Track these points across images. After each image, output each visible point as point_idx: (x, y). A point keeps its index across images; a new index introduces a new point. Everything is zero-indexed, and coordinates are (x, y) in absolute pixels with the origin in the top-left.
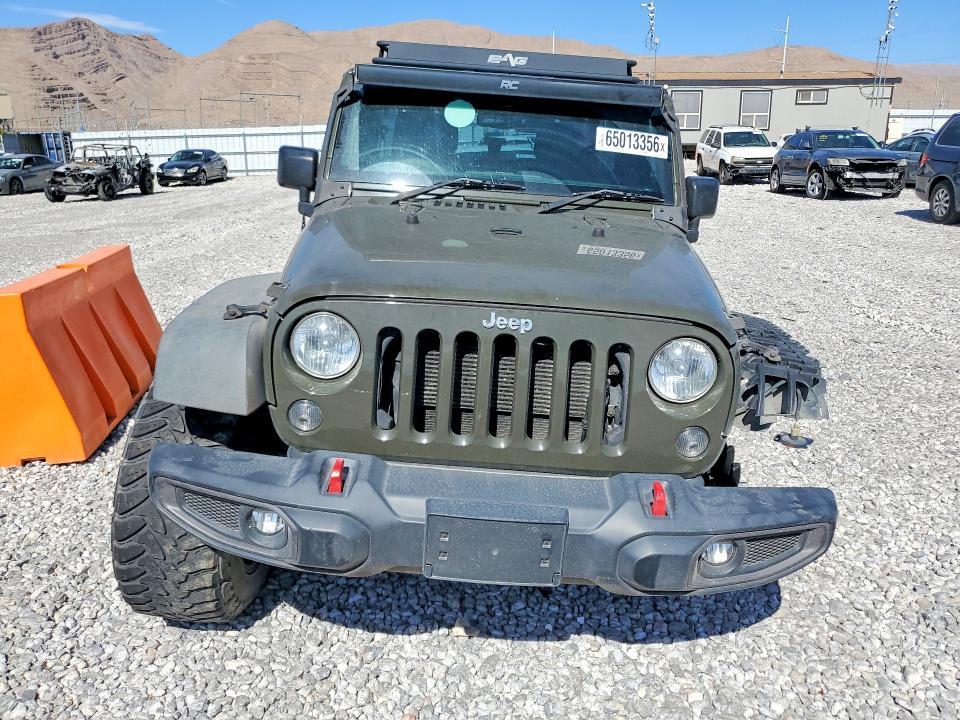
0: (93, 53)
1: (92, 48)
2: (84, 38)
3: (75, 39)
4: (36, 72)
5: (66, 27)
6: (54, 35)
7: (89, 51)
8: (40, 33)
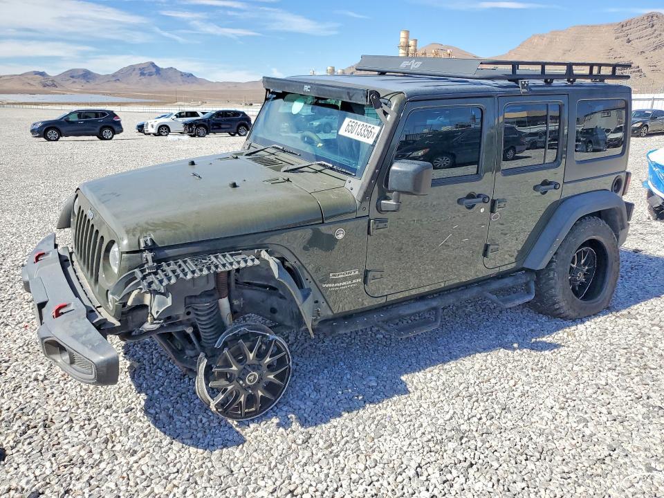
0: (656, 37)
1: (657, 33)
2: (653, 26)
3: (646, 28)
4: (612, 53)
5: (643, 19)
6: (632, 26)
7: (655, 35)
8: (623, 26)
